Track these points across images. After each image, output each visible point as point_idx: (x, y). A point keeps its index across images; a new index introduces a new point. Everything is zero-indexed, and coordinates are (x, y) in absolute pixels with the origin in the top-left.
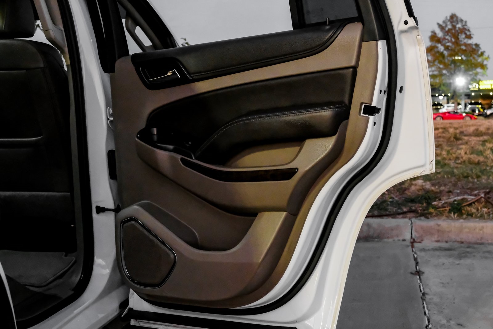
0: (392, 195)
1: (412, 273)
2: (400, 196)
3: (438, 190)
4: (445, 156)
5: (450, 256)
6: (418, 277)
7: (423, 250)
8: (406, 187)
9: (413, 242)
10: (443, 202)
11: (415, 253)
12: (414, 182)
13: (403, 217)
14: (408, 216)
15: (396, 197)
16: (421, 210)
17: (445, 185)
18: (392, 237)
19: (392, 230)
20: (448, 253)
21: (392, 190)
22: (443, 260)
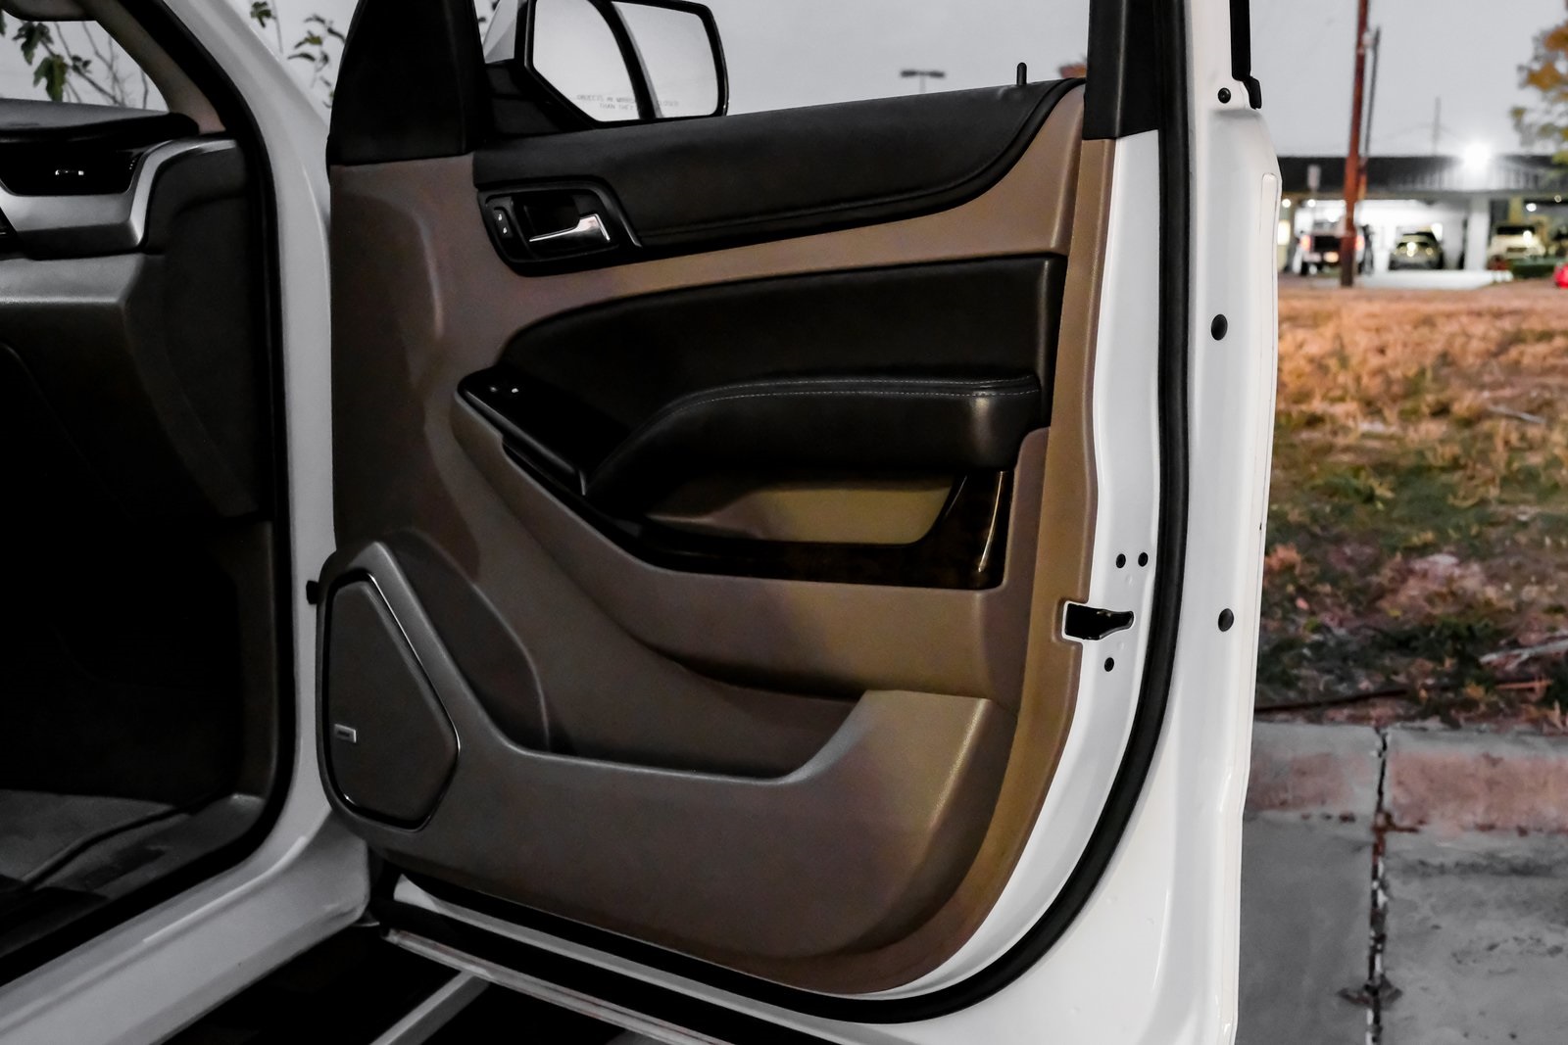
0: (1325, 618)
1: (1345, 995)
2: (1358, 623)
3: (1511, 604)
4: (1557, 451)
5: (1527, 906)
6: (1370, 1016)
7: (1421, 869)
8: (1385, 582)
9: (1385, 825)
10: (1525, 654)
11: (1384, 886)
12: (1418, 565)
13: (1355, 720)
14: (1374, 713)
15: (1341, 624)
16: (1428, 689)
17: (1542, 580)
18: (1299, 802)
19: (1302, 773)
20: (1522, 886)
21: (1327, 595)
22: (1493, 926)
